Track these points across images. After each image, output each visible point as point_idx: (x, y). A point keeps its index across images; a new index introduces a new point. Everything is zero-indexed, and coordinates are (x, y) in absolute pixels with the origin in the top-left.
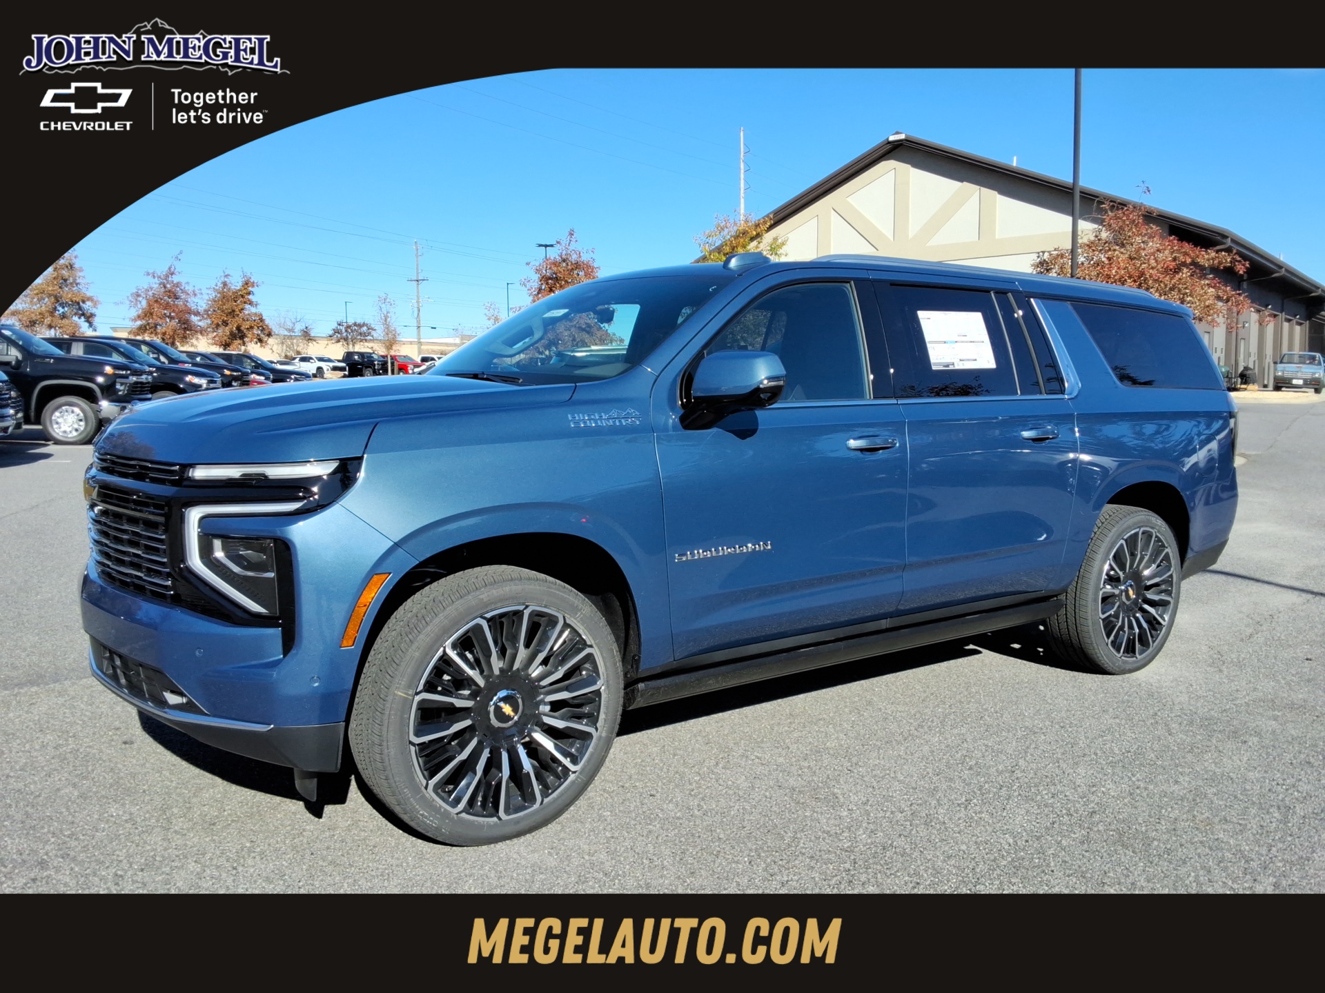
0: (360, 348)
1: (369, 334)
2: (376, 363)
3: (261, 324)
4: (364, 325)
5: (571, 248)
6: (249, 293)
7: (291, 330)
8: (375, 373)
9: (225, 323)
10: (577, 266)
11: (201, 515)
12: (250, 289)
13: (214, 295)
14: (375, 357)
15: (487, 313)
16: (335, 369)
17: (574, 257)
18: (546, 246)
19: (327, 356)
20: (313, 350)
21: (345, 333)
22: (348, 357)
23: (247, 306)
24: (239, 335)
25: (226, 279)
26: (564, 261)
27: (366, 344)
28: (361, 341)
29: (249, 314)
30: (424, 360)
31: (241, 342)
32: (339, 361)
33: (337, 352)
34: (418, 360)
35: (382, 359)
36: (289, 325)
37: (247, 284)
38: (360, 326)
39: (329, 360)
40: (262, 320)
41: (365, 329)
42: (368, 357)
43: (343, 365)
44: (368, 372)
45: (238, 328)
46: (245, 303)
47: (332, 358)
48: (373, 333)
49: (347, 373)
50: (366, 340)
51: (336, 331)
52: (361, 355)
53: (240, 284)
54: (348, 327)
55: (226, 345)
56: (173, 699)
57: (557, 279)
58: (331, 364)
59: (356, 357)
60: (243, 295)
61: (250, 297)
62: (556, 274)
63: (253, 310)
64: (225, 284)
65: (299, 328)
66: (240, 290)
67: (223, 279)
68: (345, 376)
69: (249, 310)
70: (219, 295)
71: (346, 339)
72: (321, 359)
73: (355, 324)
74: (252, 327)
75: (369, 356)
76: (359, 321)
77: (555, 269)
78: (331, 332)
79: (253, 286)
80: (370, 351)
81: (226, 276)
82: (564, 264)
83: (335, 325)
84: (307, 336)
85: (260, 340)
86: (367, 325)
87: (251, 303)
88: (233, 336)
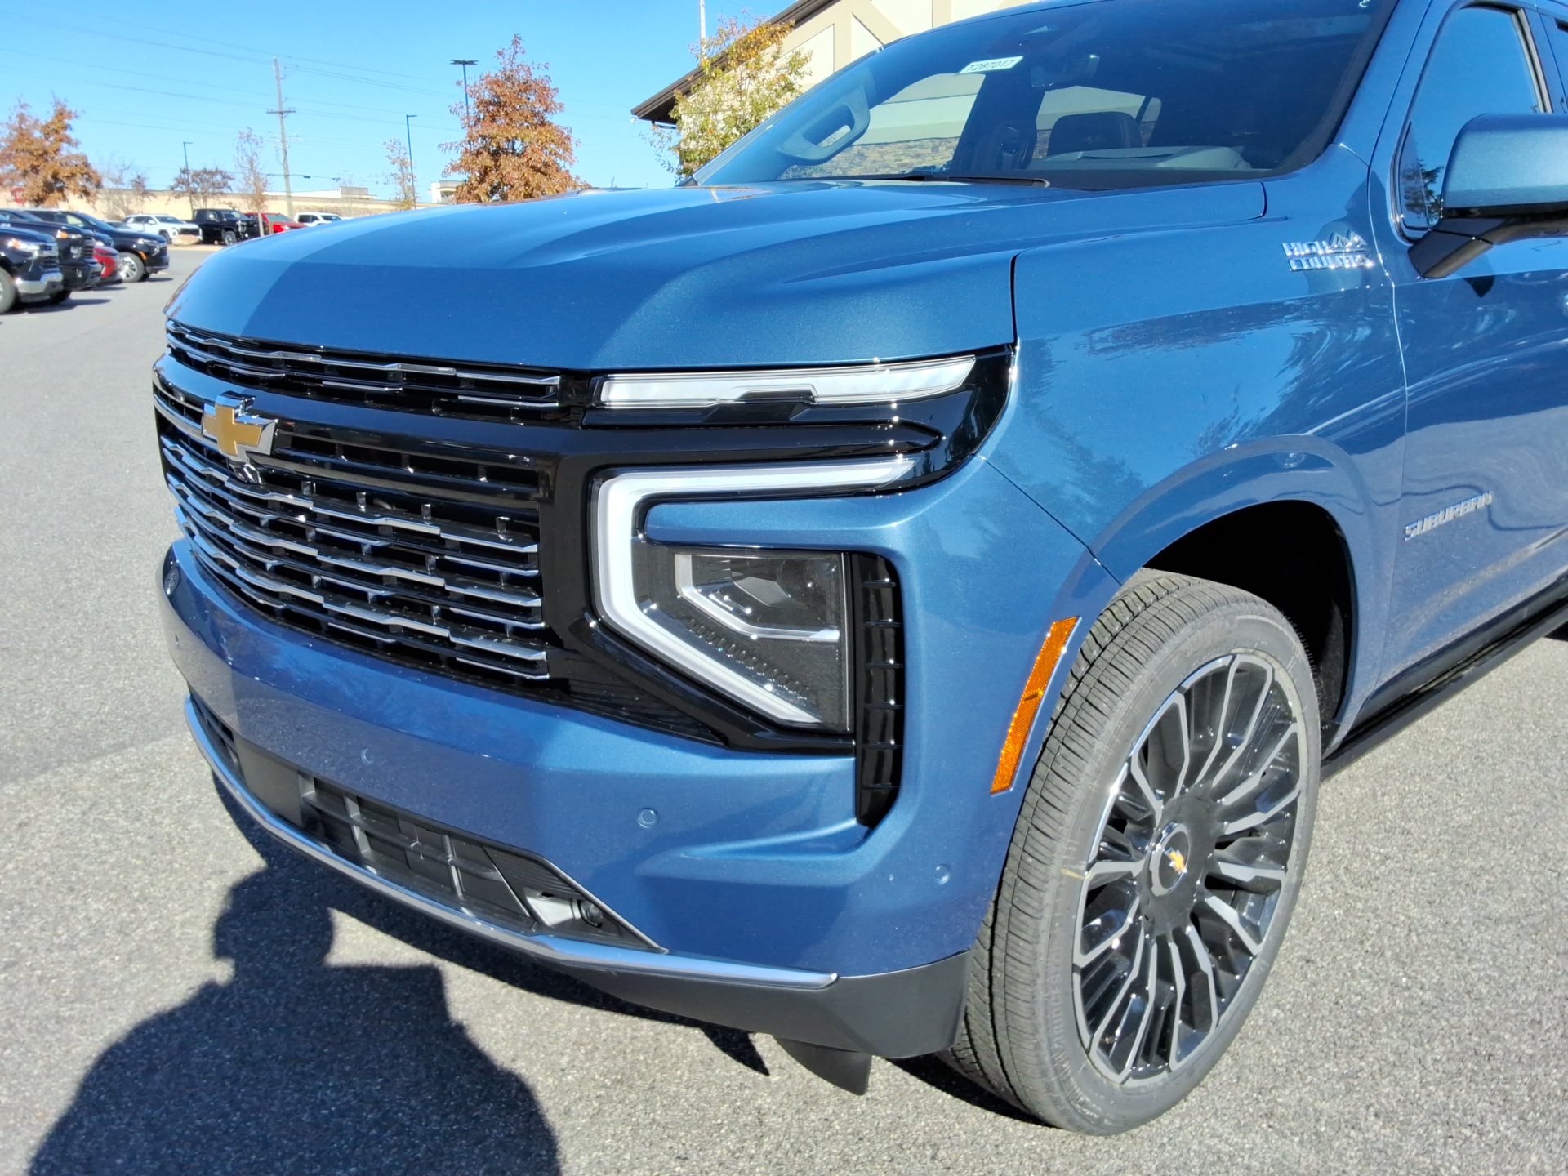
0: (213, 204)
1: (225, 184)
2: (239, 223)
3: (86, 170)
4: (217, 172)
5: (518, 61)
6: (65, 128)
7: (118, 181)
8: (239, 238)
9: (36, 170)
10: (527, 87)
11: (638, 498)
12: (67, 121)
13: (8, 132)
14: (237, 215)
15: (391, 154)
16: (185, 232)
17: (522, 75)
18: (465, 63)
19: (171, 214)
20: (153, 207)
21: (190, 183)
22: (200, 216)
23: (65, 145)
24: (54, 186)
25: (23, 111)
26: (508, 78)
27: (223, 199)
28: (214, 194)
29: (68, 157)
30: (303, 219)
31: (60, 195)
32: (188, 222)
33: (183, 210)
34: (296, 220)
35: (246, 219)
36: (116, 174)
37: (61, 114)
38: (212, 174)
39: (175, 221)
40: (86, 165)
41: (219, 177)
42: (227, 216)
43: (195, 226)
44: (229, 237)
45: (55, 177)
46: (61, 140)
47: (179, 218)
48: (230, 183)
49: (200, 237)
50: (222, 194)
51: (180, 181)
52: (218, 213)
53: (52, 113)
54: (197, 175)
55: (39, 200)
56: (551, 912)
57: (500, 105)
58: (179, 227)
59: (211, 216)
60: (58, 127)
61: (68, 132)
62: (498, 97)
63: (74, 151)
64: (22, 118)
65: (129, 177)
66: (52, 123)
67: (18, 110)
68: (199, 243)
69: (66, 150)
70: (15, 133)
71: (193, 193)
72: (163, 220)
73: (205, 172)
74: (73, 175)
75: (229, 214)
76: (210, 167)
77: (498, 90)
78: (173, 183)
79: (70, 117)
80: (227, 207)
81: (23, 106)
82: (509, 84)
83: (177, 173)
84: (141, 189)
85: (86, 193)
86: (221, 172)
87: (69, 141)
88: (49, 188)
